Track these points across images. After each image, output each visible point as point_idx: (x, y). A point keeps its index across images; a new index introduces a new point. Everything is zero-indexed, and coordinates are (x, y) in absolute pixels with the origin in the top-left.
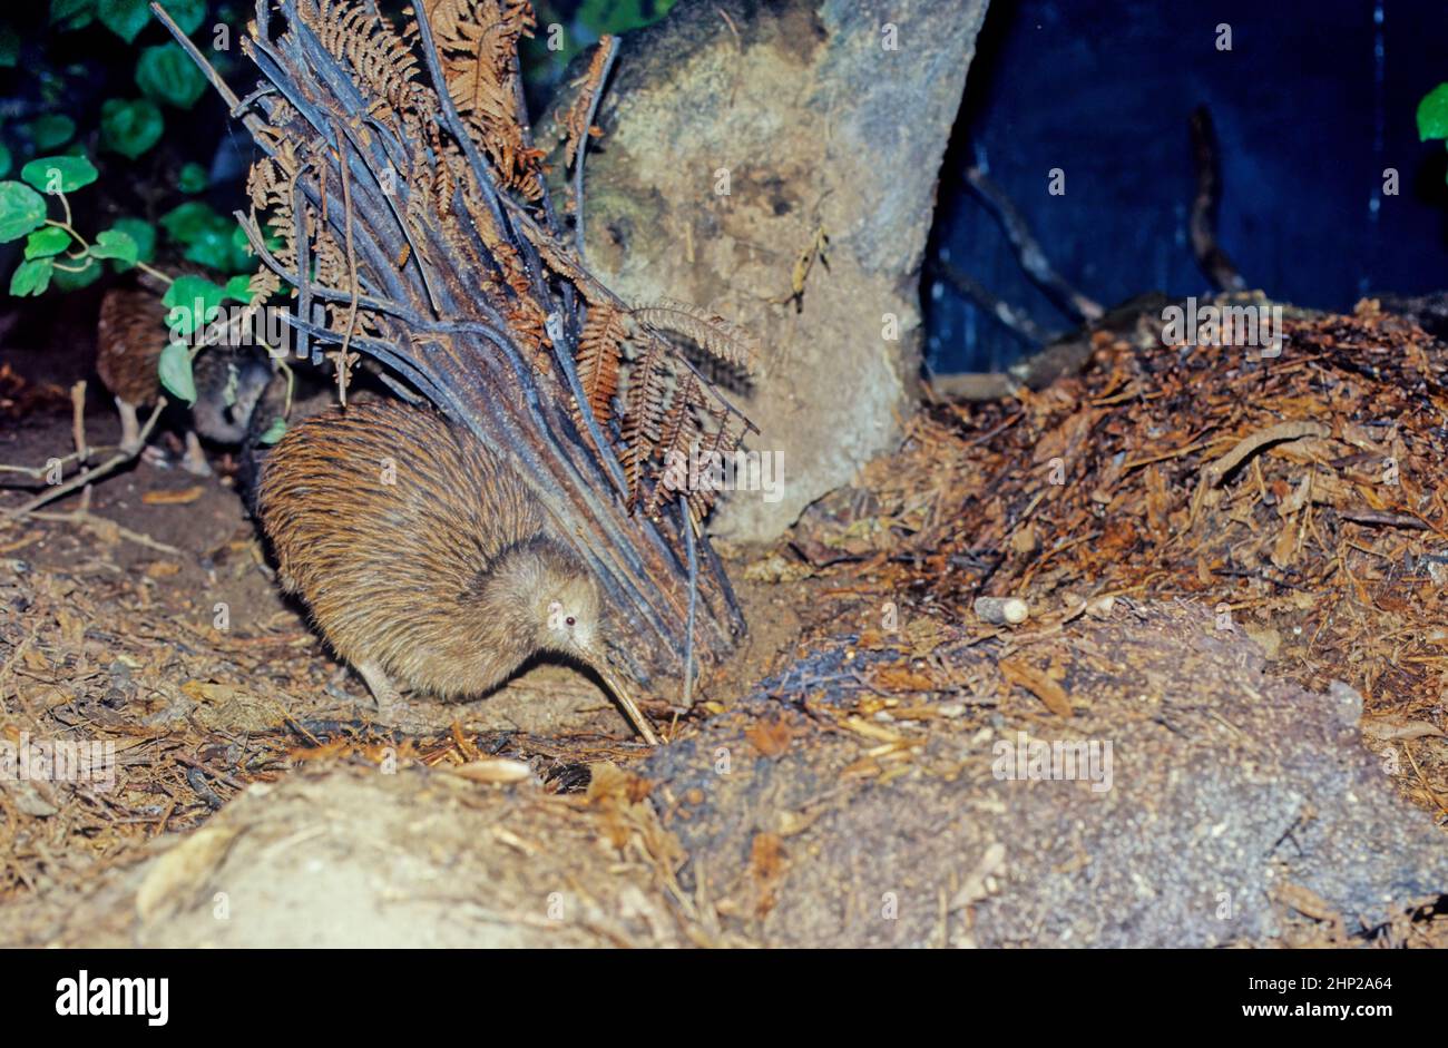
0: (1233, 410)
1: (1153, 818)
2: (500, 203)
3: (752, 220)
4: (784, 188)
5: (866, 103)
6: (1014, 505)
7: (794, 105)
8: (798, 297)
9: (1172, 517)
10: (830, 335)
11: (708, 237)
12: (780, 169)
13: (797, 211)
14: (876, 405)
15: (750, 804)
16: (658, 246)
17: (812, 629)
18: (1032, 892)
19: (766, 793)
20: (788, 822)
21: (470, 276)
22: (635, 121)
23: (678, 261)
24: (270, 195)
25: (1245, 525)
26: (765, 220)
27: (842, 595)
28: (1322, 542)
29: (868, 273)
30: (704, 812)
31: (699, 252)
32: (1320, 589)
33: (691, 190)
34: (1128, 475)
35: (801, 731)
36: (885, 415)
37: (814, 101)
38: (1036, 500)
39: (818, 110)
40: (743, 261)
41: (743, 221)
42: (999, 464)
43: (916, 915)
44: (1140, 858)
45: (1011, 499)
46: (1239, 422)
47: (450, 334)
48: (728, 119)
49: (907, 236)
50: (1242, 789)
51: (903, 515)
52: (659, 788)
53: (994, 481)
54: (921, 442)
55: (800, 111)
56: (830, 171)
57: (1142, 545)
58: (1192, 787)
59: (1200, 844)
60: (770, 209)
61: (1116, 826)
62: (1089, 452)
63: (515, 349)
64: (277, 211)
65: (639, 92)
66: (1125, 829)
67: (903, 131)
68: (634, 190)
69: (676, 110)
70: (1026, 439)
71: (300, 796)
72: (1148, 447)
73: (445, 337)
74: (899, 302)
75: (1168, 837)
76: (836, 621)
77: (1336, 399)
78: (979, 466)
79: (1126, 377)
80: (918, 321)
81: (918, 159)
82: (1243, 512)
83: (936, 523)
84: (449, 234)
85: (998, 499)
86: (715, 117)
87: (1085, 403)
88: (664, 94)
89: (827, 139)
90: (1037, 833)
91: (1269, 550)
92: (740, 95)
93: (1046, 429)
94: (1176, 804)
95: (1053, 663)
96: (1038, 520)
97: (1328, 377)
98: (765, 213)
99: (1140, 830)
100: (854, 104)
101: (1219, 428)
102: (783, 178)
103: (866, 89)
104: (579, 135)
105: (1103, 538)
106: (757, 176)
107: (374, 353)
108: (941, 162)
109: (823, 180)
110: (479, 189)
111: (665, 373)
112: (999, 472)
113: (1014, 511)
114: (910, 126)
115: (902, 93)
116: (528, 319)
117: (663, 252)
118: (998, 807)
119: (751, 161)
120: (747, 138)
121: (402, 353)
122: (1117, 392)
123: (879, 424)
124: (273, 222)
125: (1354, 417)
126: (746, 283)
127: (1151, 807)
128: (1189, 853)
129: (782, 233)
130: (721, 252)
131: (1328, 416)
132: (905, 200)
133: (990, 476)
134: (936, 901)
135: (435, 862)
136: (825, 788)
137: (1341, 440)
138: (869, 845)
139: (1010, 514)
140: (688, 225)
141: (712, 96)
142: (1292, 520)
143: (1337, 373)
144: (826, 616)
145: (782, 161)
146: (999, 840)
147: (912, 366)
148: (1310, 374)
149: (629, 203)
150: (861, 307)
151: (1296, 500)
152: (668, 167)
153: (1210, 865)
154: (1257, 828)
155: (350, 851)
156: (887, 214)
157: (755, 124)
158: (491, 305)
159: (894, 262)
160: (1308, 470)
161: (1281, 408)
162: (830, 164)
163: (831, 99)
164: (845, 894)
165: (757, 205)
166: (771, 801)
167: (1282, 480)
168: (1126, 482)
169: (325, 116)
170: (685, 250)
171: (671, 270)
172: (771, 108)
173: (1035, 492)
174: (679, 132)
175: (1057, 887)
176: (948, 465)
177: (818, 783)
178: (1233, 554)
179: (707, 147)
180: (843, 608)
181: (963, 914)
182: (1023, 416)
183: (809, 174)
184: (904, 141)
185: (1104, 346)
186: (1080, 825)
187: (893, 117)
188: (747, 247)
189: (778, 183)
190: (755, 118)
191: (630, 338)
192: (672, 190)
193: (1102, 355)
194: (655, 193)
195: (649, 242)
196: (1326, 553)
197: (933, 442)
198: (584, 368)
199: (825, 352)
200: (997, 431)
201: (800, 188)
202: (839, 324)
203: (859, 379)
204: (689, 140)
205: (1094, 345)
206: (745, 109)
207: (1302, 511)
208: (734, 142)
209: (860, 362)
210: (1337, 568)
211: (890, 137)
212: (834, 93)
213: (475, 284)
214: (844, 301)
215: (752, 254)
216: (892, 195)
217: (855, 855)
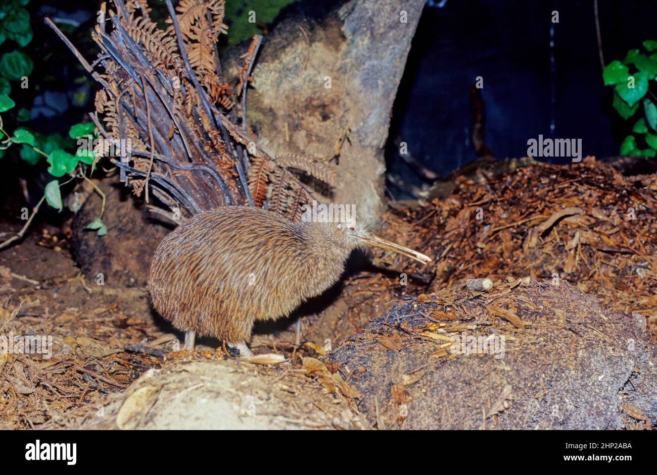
0: (541, 204)
1: (573, 372)
2: (211, 110)
3: (313, 123)
4: (327, 109)
5: (364, 69)
6: (438, 251)
7: (332, 70)
8: (337, 157)
9: (515, 253)
10: (348, 176)
11: (295, 130)
12: (325, 100)
13: (332, 119)
14: (369, 207)
15: (387, 372)
16: (274, 134)
17: (353, 308)
18: (522, 408)
19: (394, 366)
20: (407, 379)
21: (200, 145)
22: (261, 77)
23: (281, 141)
24: (105, 107)
25: (550, 255)
26: (318, 123)
27: (364, 293)
28: (586, 262)
29: (364, 147)
30: (366, 376)
31: (291, 137)
32: (589, 282)
33: (287, 109)
34: (493, 235)
35: (404, 339)
36: (373, 212)
37: (341, 68)
38: (448, 248)
39: (342, 73)
40: (310, 141)
41: (308, 123)
42: (428, 233)
43: (472, 420)
44: (567, 391)
45: (436, 248)
46: (543, 209)
47: (191, 171)
48: (303, 76)
49: (381, 131)
50: (609, 359)
51: (385, 257)
52: (342, 366)
53: (426, 241)
54: (390, 224)
55: (335, 73)
56: (347, 100)
57: (502, 266)
58: (589, 358)
59: (593, 384)
60: (320, 118)
61: (558, 377)
62: (472, 226)
63: (220, 178)
64: (108, 114)
65: (263, 64)
66: (561, 378)
67: (380, 82)
68: (262, 109)
69: (280, 72)
70: (439, 222)
71: (184, 370)
72: (501, 222)
73: (188, 172)
74: (377, 161)
75: (579, 381)
76: (363, 304)
77: (587, 198)
78: (418, 234)
79: (484, 192)
80: (385, 170)
81: (386, 95)
82: (548, 249)
83: (401, 260)
84: (190, 124)
85: (430, 249)
86: (297, 75)
87: (465, 205)
88: (276, 65)
89: (347, 86)
90: (526, 379)
91: (561, 266)
92: (309, 65)
93: (448, 217)
94: (582, 366)
95: (510, 306)
96: (449, 257)
97: (581, 189)
98: (318, 120)
99: (567, 378)
100: (358, 70)
101: (534, 212)
102: (326, 104)
103: (364, 64)
104: (244, 81)
105: (484, 263)
106: (315, 103)
107: (156, 180)
108: (395, 97)
109: (344, 105)
110: (202, 104)
111: (289, 188)
112: (428, 237)
113: (439, 253)
114: (383, 80)
115: (380, 65)
116: (226, 163)
117: (275, 137)
118: (508, 368)
119: (313, 96)
120: (311, 85)
121: (168, 180)
122: (479, 200)
123: (371, 216)
124: (106, 119)
125: (596, 205)
126: (312, 151)
127: (571, 367)
128: (588, 389)
129: (326, 129)
130: (301, 136)
131: (584, 205)
132: (380, 115)
133: (424, 239)
134: (481, 413)
135: (261, 398)
136: (422, 363)
137: (591, 216)
138: (450, 387)
139: (436, 255)
140: (286, 124)
141: (296, 66)
142: (572, 252)
143: (586, 187)
144: (358, 302)
145: (326, 96)
146: (509, 383)
147: (382, 190)
148: (573, 188)
149: (260, 114)
150: (362, 163)
151: (573, 243)
152: (277, 98)
153: (598, 394)
154: (616, 377)
155: (218, 394)
156: (373, 121)
157: (315, 79)
158: (209, 157)
159: (375, 143)
160: (578, 229)
161: (562, 202)
162: (347, 97)
163: (349, 68)
164: (440, 410)
165: (315, 116)
166: (397, 370)
167: (566, 234)
168: (492, 238)
169: (133, 68)
170: (285, 136)
171: (279, 145)
172: (322, 71)
173: (447, 244)
174: (281, 82)
175: (532, 406)
176: (404, 234)
177: (419, 361)
178: (545, 269)
179: (294, 89)
180: (366, 299)
181: (493, 418)
182: (436, 212)
183: (338, 102)
184: (380, 87)
185: (462, 182)
186: (544, 376)
187: (375, 76)
188: (311, 135)
189: (324, 106)
190: (315, 76)
191: (273, 172)
192: (279, 109)
193: (462, 186)
194: (271, 110)
195: (269, 133)
196: (588, 266)
197: (396, 224)
198: (251, 187)
199: (346, 183)
200: (425, 218)
201: (334, 108)
202: (352, 171)
203: (361, 196)
204: (286, 86)
205: (457, 182)
206: (311, 71)
207: (576, 249)
208: (305, 87)
209: (362, 188)
210: (595, 272)
211: (374, 85)
212: (350, 65)
213: (202, 147)
214: (354, 160)
215: (314, 138)
216: (375, 111)
217: (444, 392)
